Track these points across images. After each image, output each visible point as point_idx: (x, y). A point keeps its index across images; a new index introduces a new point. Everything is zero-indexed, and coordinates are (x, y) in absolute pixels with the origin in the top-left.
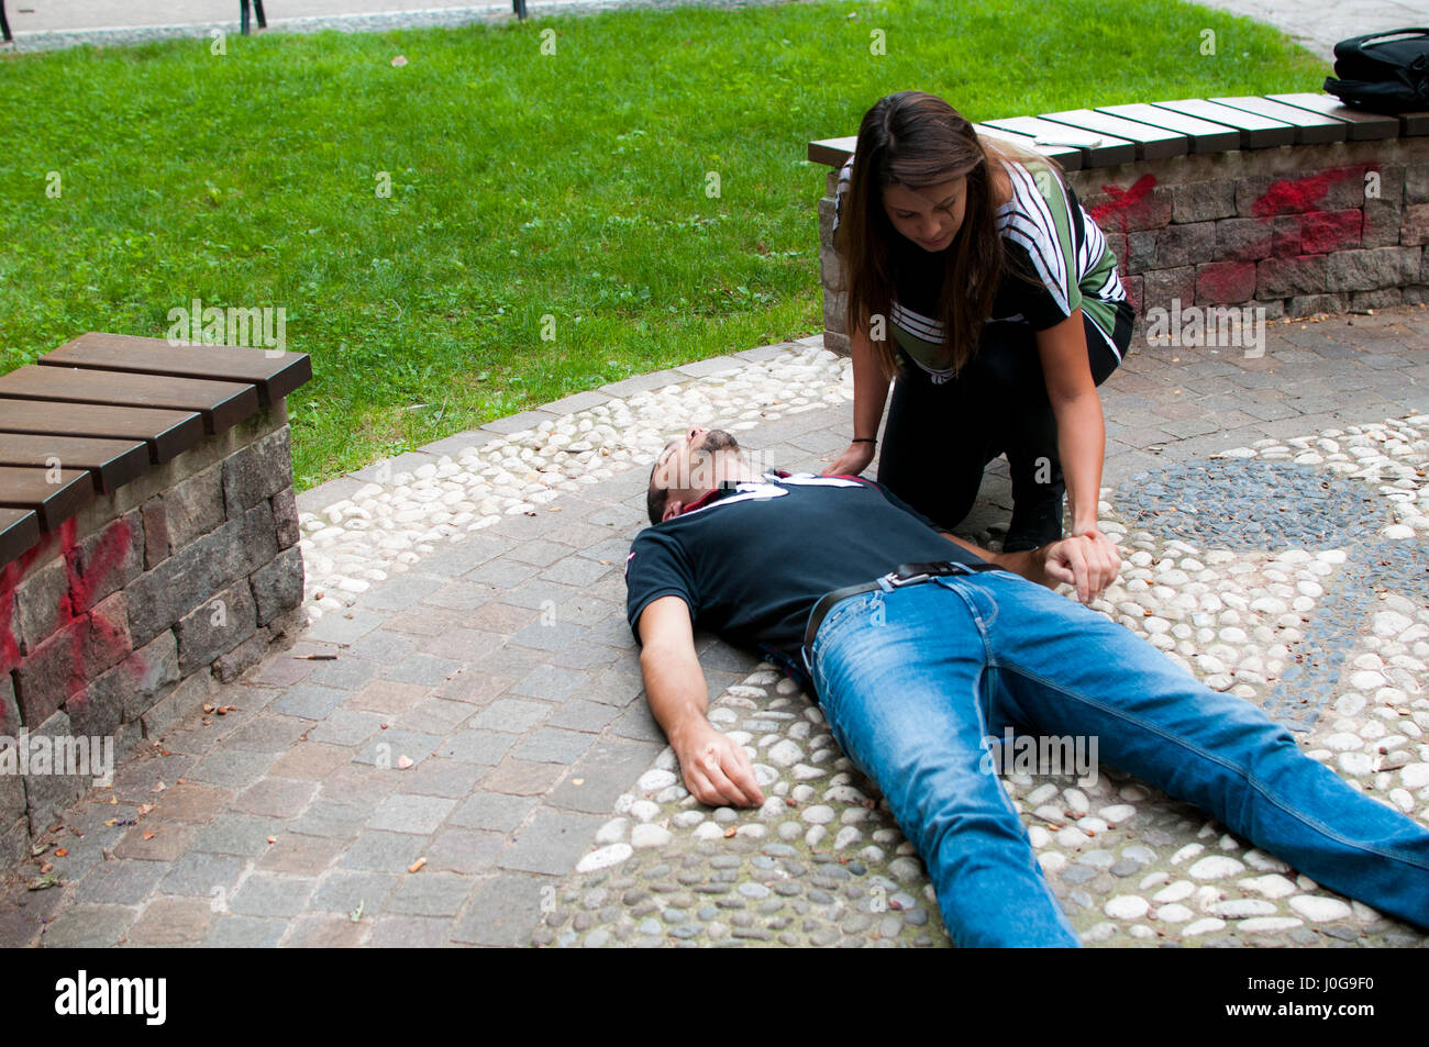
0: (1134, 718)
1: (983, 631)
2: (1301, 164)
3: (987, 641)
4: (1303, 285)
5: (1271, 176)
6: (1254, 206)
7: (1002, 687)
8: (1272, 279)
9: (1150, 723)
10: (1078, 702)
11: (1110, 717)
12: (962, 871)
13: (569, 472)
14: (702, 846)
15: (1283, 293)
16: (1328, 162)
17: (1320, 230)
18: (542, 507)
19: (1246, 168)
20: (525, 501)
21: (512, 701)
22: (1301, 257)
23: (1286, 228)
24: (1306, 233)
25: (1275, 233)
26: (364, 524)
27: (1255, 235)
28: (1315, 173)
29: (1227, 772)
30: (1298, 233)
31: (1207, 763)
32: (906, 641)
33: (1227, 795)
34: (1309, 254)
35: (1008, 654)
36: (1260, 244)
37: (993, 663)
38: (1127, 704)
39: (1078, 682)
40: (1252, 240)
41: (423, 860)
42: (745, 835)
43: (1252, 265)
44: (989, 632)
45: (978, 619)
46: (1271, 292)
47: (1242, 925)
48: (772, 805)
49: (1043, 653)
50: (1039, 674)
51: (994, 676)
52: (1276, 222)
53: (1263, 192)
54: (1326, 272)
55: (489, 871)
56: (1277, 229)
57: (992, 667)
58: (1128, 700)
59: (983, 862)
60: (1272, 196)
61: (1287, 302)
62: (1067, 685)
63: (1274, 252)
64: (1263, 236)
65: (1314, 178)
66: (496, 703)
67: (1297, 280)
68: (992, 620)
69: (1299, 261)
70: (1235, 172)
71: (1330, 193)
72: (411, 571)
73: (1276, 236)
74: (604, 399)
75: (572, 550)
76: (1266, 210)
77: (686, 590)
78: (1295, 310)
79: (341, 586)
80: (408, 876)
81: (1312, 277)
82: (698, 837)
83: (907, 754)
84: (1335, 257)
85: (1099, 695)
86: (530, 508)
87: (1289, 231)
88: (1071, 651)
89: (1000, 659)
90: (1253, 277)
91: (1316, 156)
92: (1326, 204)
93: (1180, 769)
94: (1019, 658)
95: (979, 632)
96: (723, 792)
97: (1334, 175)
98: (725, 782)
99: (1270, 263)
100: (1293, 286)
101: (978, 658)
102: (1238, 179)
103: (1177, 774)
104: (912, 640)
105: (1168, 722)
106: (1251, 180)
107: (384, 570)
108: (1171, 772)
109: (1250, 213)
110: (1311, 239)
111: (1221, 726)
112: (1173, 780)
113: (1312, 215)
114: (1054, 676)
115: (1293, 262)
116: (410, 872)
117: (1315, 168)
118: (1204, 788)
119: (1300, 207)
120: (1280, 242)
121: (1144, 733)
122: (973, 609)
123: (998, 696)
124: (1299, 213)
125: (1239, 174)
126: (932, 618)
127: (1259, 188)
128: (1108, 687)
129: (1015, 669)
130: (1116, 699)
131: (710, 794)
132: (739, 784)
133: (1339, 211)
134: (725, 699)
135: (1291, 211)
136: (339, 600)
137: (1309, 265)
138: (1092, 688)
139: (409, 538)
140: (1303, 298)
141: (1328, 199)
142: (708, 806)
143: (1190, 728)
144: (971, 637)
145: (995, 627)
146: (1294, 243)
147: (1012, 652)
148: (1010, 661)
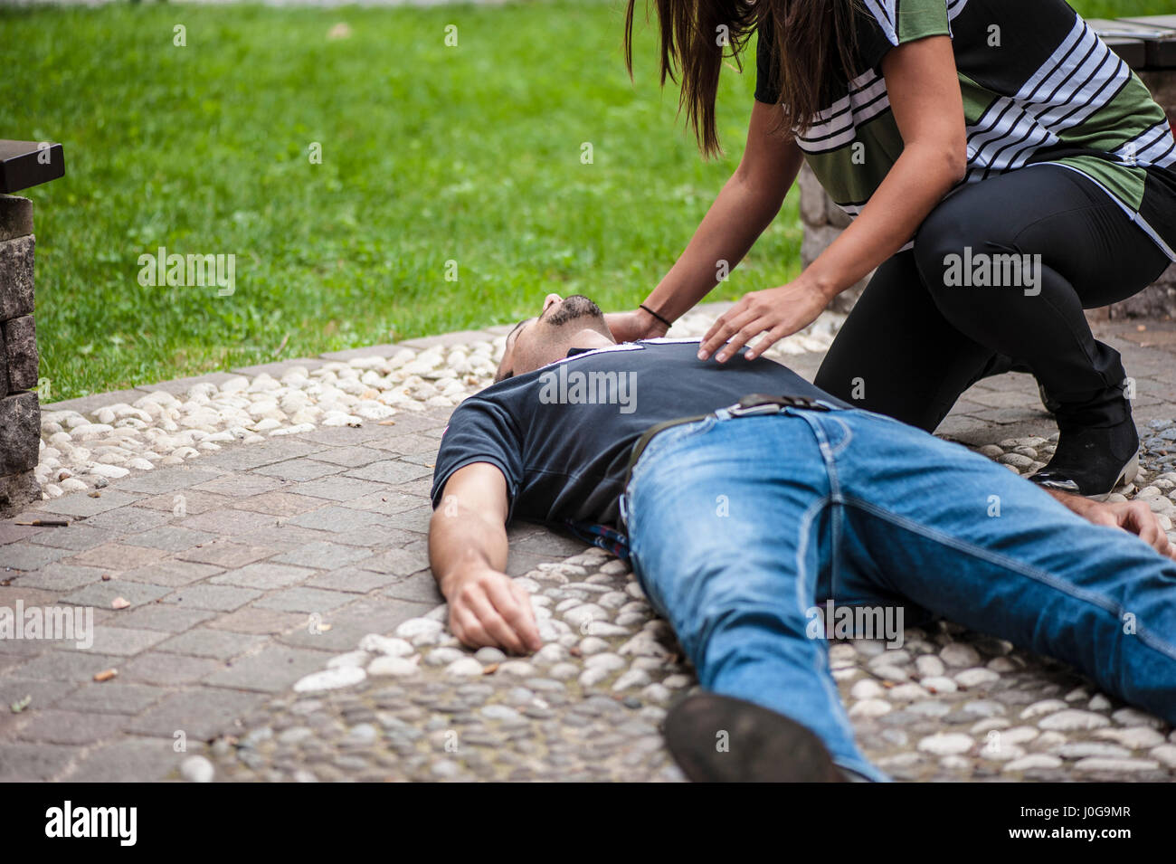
0: (998, 558)
1: (829, 459)
3: (832, 471)
7: (850, 530)
9: (1016, 562)
10: (935, 543)
11: (972, 559)
12: (730, 664)
13: (416, 394)
14: (453, 679)
18: (370, 421)
20: (352, 415)
21: (269, 566)
26: (141, 424)
29: (1097, 611)
31: (1074, 601)
32: (727, 460)
33: (1096, 637)
35: (858, 487)
37: (838, 497)
38: (991, 541)
39: (939, 520)
41: (114, 672)
42: (507, 672)
44: (836, 461)
45: (824, 446)
47: (1080, 765)
48: (551, 652)
49: (901, 488)
50: (892, 512)
51: (838, 516)
55: (191, 684)
57: (838, 504)
58: (992, 536)
59: (755, 654)
62: (925, 523)
66: (251, 566)
68: (842, 448)
72: (186, 463)
74: (490, 337)
75: (395, 456)
77: (505, 459)
79: (93, 471)
80: (90, 685)
85: (960, 533)
86: (355, 420)
88: (935, 486)
89: (847, 492)
93: (1044, 612)
94: (870, 492)
95: (824, 460)
96: (491, 630)
98: (492, 616)
101: (819, 488)
103: (1041, 618)
104: (737, 461)
105: (1036, 558)
107: (152, 461)
108: (1034, 618)
111: (1096, 559)
112: (1038, 628)
114: (910, 514)
116: (95, 680)
118: (1069, 630)
121: (1007, 574)
122: (820, 434)
123: (845, 541)
126: (767, 441)
128: (972, 524)
129: (864, 507)
130: (977, 536)
131: (473, 630)
132: (511, 619)
134: (533, 573)
136: (88, 482)
138: (954, 526)
139: (193, 437)
142: (470, 647)
143: (1059, 562)
144: (812, 464)
145: (845, 455)
147: (863, 485)
148: (860, 496)
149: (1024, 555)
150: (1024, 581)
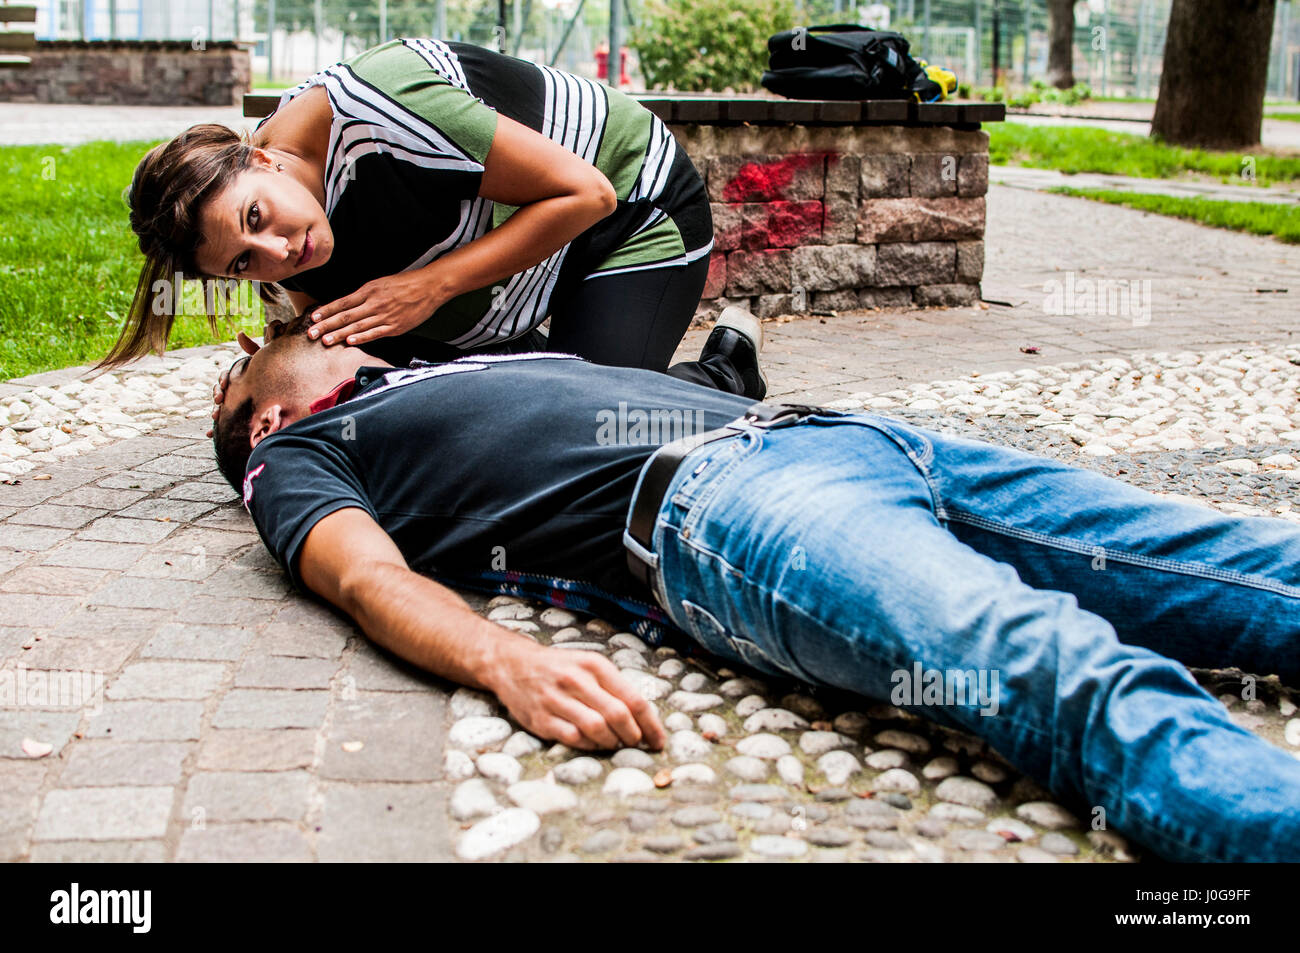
1: (923, 469)
2: (767, 147)
3: (932, 484)
4: (770, 282)
5: (740, 157)
6: (725, 189)
8: (740, 275)
11: (1129, 569)
12: (1167, 743)
15: (751, 290)
16: (791, 147)
17: (785, 221)
19: (718, 146)
22: (767, 251)
23: (753, 217)
24: (772, 222)
25: (745, 222)
27: (726, 222)
28: (780, 157)
30: (765, 222)
34: (775, 247)
35: (961, 500)
36: (730, 233)
37: (942, 513)
38: (1150, 546)
39: (1068, 529)
40: (724, 227)
43: (721, 257)
44: (931, 471)
45: (912, 454)
46: (740, 288)
50: (1007, 524)
52: (746, 209)
53: (734, 174)
54: (790, 269)
56: (746, 218)
57: (943, 520)
58: (1152, 540)
59: (1195, 725)
60: (742, 179)
61: (754, 301)
62: (1054, 533)
63: (745, 243)
64: (734, 224)
65: (778, 162)
66: (130, 668)
67: (765, 276)
68: (928, 455)
69: (766, 254)
70: (708, 148)
71: (795, 181)
73: (746, 225)
76: (736, 196)
78: (763, 311)
81: (778, 273)
82: (616, 794)
83: (960, 607)
84: (799, 253)
85: (1102, 542)
87: (757, 220)
88: (1040, 491)
89: (949, 508)
90: (724, 270)
91: (780, 139)
92: (791, 192)
93: (1254, 618)
94: (975, 505)
95: (919, 471)
97: (795, 162)
99: (739, 255)
100: (761, 282)
102: (710, 157)
103: (1250, 626)
105: (1219, 560)
106: (724, 160)
108: (1239, 627)
109: (721, 197)
110: (776, 231)
112: (1247, 635)
113: (778, 204)
115: (760, 256)
117: (780, 153)
119: (767, 195)
120: (750, 232)
121: (1185, 581)
122: (900, 442)
124: (766, 201)
125: (711, 152)
127: (730, 170)
128: (1110, 530)
129: (971, 521)
130: (1130, 542)
133: (802, 202)
135: (759, 198)
137: (775, 260)
138: (1089, 533)
140: (769, 297)
141: (793, 187)
143: (1254, 563)
144: (914, 477)
145: (936, 463)
146: (763, 234)
147: (965, 496)
148: (965, 510)
149: (1201, 557)
150: (1212, 586)
